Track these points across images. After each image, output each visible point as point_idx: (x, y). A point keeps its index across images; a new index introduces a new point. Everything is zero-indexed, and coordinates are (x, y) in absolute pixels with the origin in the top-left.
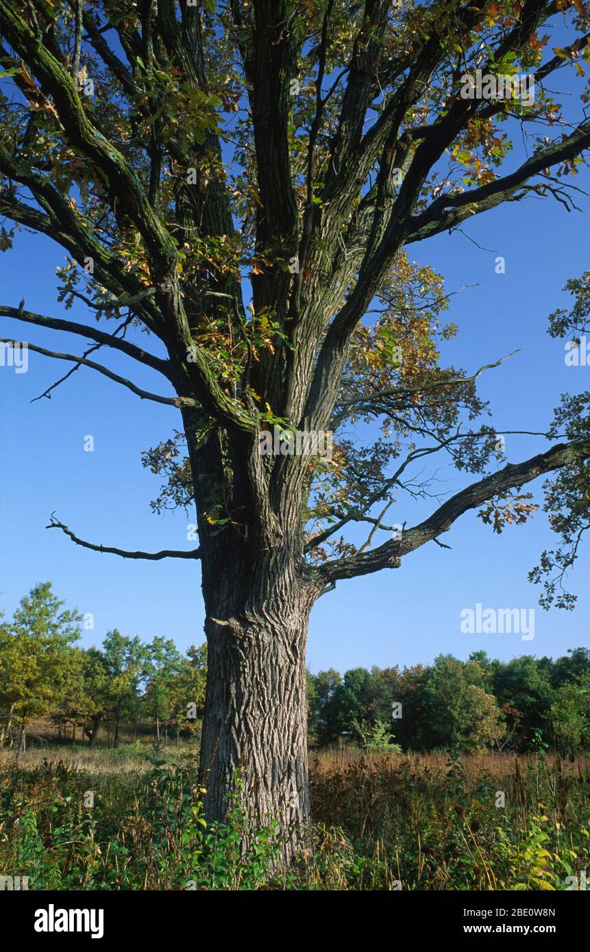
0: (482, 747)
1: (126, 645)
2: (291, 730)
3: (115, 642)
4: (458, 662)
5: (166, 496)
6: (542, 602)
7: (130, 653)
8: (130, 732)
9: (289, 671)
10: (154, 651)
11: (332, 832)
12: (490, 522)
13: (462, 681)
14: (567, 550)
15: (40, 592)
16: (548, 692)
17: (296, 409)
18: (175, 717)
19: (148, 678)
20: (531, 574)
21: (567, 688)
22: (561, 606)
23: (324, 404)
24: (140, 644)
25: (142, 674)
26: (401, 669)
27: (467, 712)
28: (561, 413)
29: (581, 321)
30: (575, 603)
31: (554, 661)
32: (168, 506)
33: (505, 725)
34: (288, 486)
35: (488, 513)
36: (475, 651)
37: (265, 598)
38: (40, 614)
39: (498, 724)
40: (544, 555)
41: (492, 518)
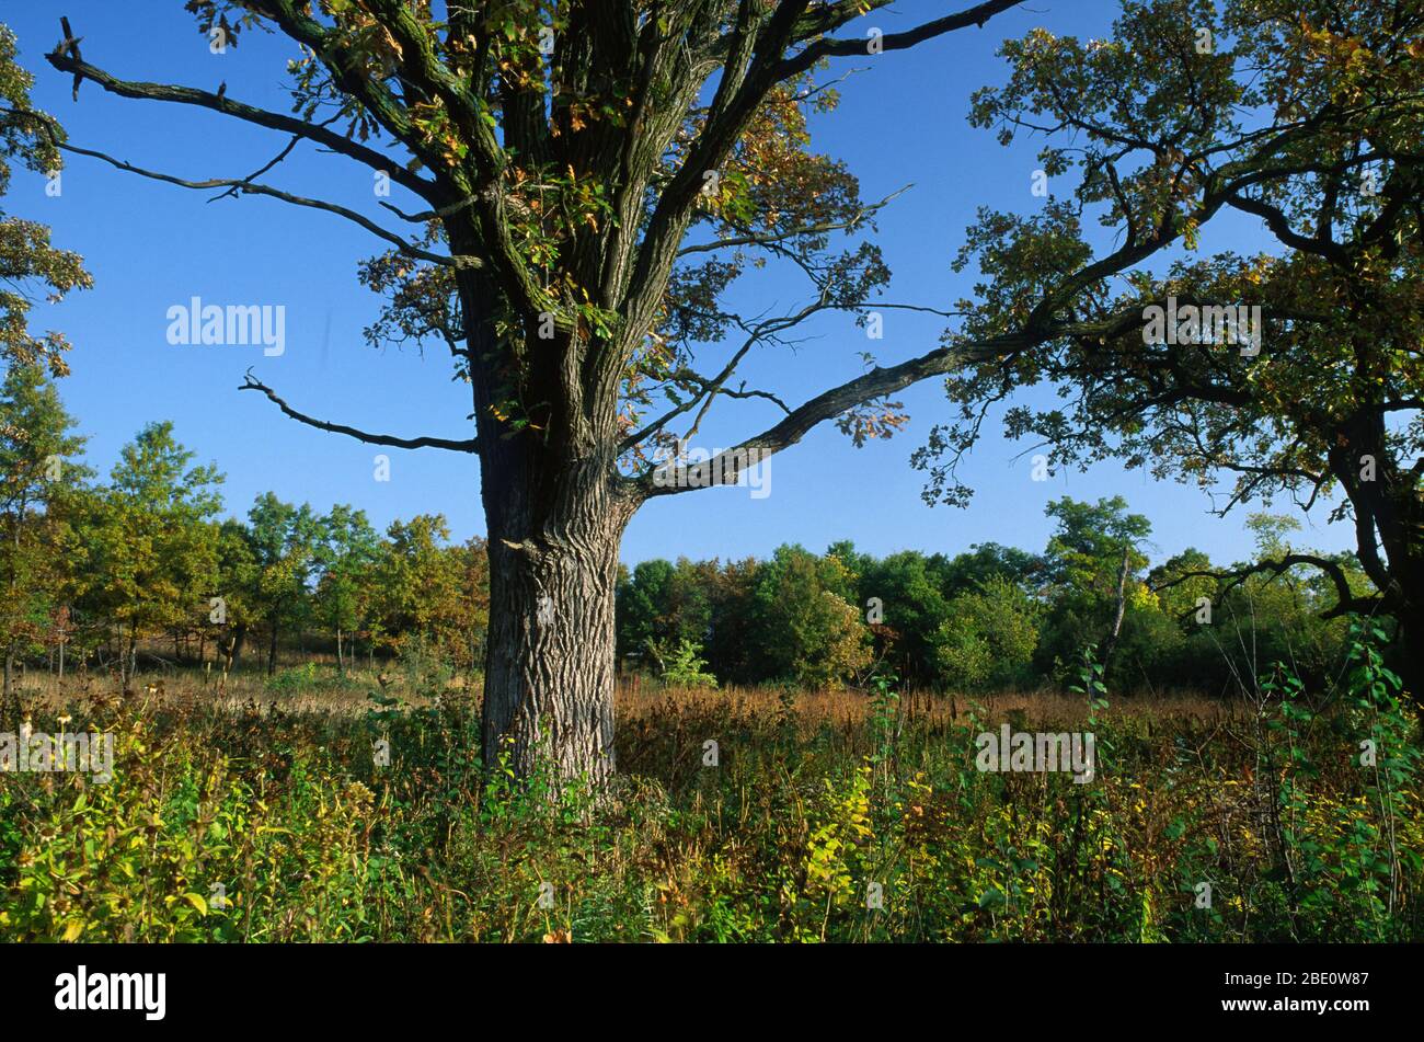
0: (836, 680)
1: (288, 518)
2: (597, 672)
3: (269, 511)
4: (810, 555)
5: (388, 321)
6: (925, 496)
7: (295, 530)
8: (291, 647)
9: (595, 603)
10: (333, 527)
11: (648, 783)
12: (850, 433)
13: (813, 586)
14: (966, 426)
15: (154, 438)
16: (938, 605)
17: (617, 287)
18: (367, 628)
19: (322, 568)
20: (915, 457)
21: (966, 598)
22: (951, 501)
23: (655, 284)
24: (311, 516)
25: (314, 563)
26: (723, 564)
27: (818, 631)
28: (976, 234)
29: (1016, 106)
30: (969, 499)
31: (951, 560)
32: (392, 335)
33: (871, 650)
34: (604, 386)
35: (848, 423)
36: (838, 541)
37: (569, 517)
38: (156, 472)
39: (861, 649)
40: (935, 431)
41: (852, 428)
